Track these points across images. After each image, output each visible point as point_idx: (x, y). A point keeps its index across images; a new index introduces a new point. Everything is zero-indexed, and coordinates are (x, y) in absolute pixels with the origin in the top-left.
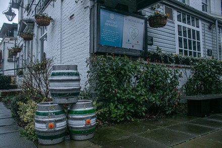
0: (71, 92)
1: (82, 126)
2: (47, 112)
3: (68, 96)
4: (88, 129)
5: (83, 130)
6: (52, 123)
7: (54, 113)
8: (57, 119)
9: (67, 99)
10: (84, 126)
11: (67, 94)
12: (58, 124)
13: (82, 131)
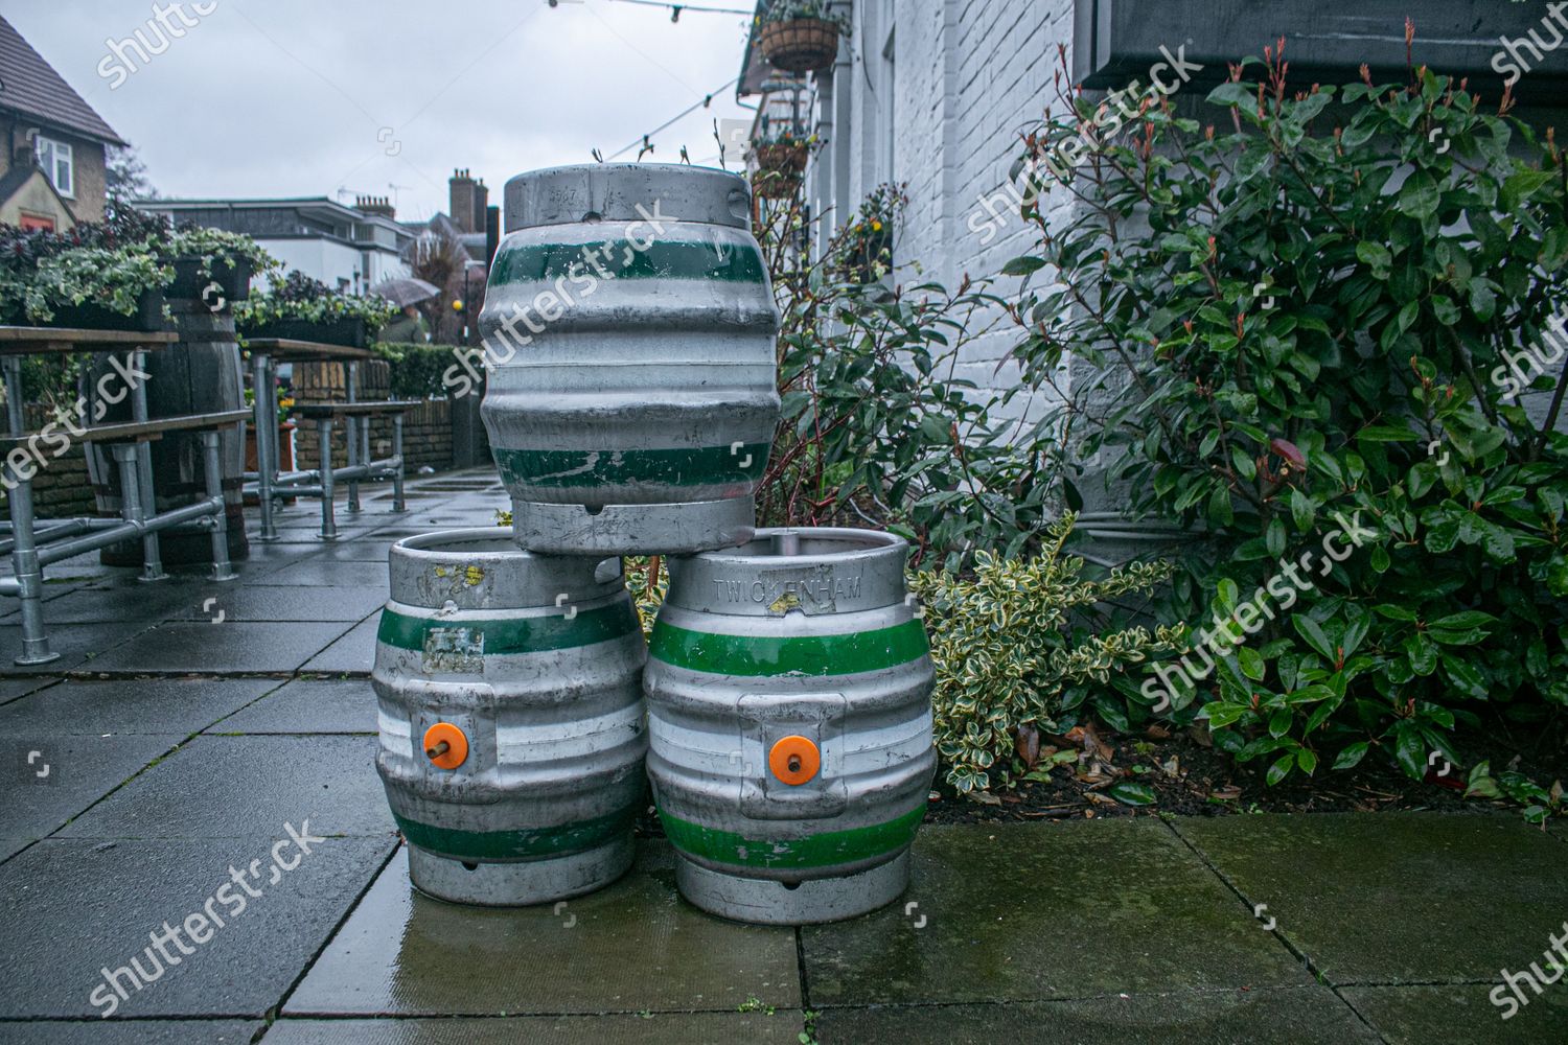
0: (617, 444)
1: (732, 792)
2: (426, 613)
3: (588, 479)
4: (797, 827)
5: (747, 827)
6: (455, 725)
7: (475, 628)
8: (500, 690)
9: (594, 509)
10: (751, 791)
11: (578, 458)
12: (512, 740)
13: (737, 839)
